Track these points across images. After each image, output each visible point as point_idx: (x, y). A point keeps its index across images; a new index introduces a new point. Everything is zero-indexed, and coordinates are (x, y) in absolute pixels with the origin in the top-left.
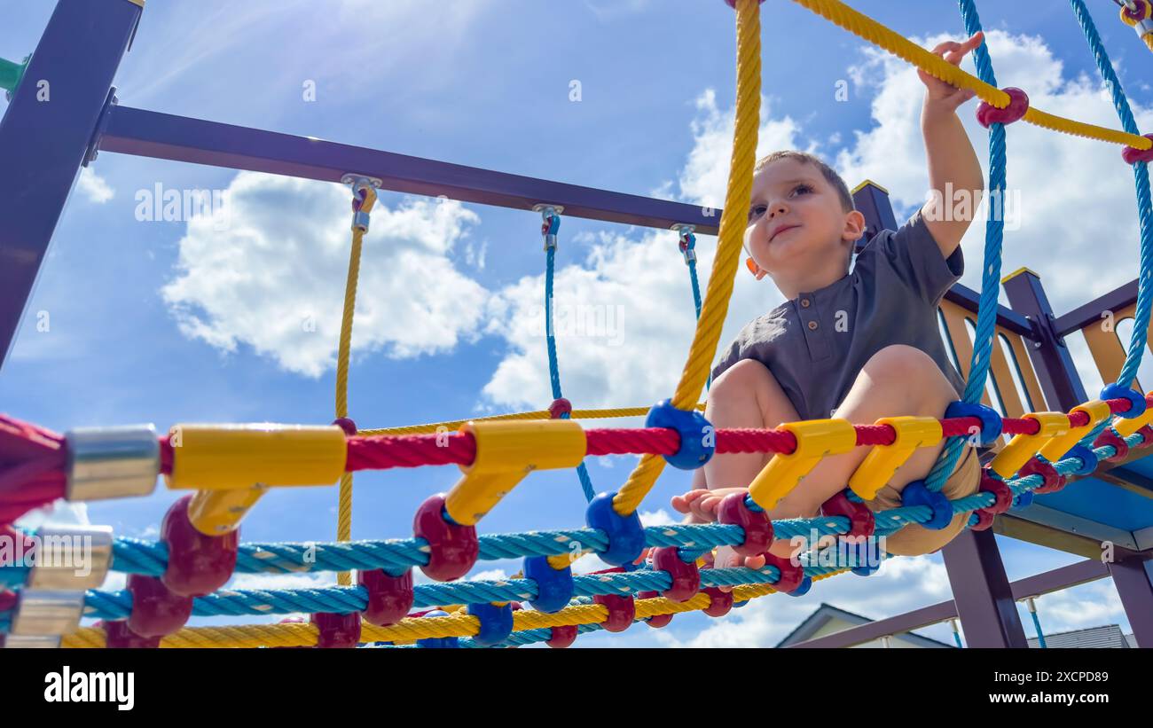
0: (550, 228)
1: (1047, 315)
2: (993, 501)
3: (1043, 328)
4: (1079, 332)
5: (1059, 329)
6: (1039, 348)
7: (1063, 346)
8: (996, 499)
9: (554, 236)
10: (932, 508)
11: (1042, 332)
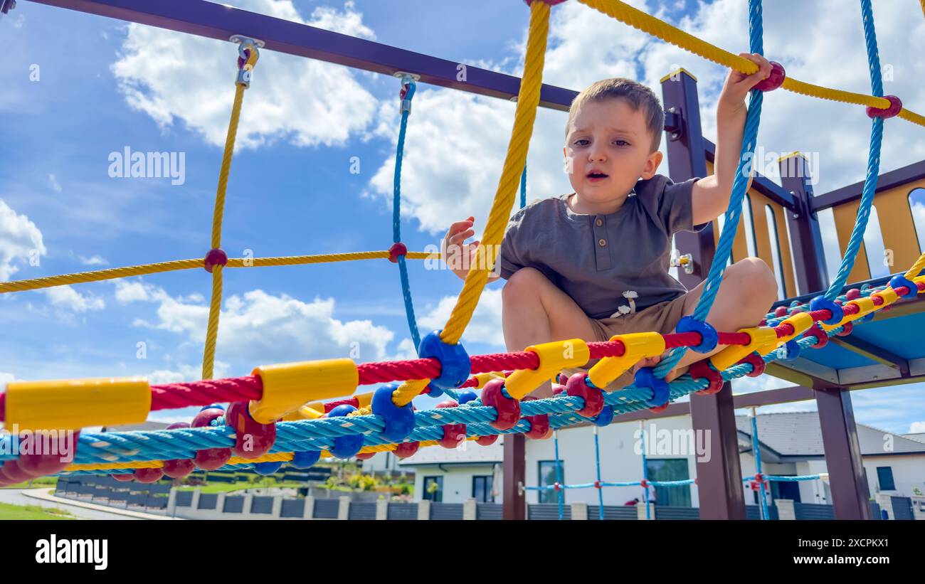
0: (407, 94)
1: (807, 193)
2: (706, 386)
3: (803, 204)
4: (830, 211)
5: (814, 205)
6: (797, 219)
7: (815, 219)
8: (709, 385)
9: (409, 101)
10: (653, 391)
11: (801, 207)
